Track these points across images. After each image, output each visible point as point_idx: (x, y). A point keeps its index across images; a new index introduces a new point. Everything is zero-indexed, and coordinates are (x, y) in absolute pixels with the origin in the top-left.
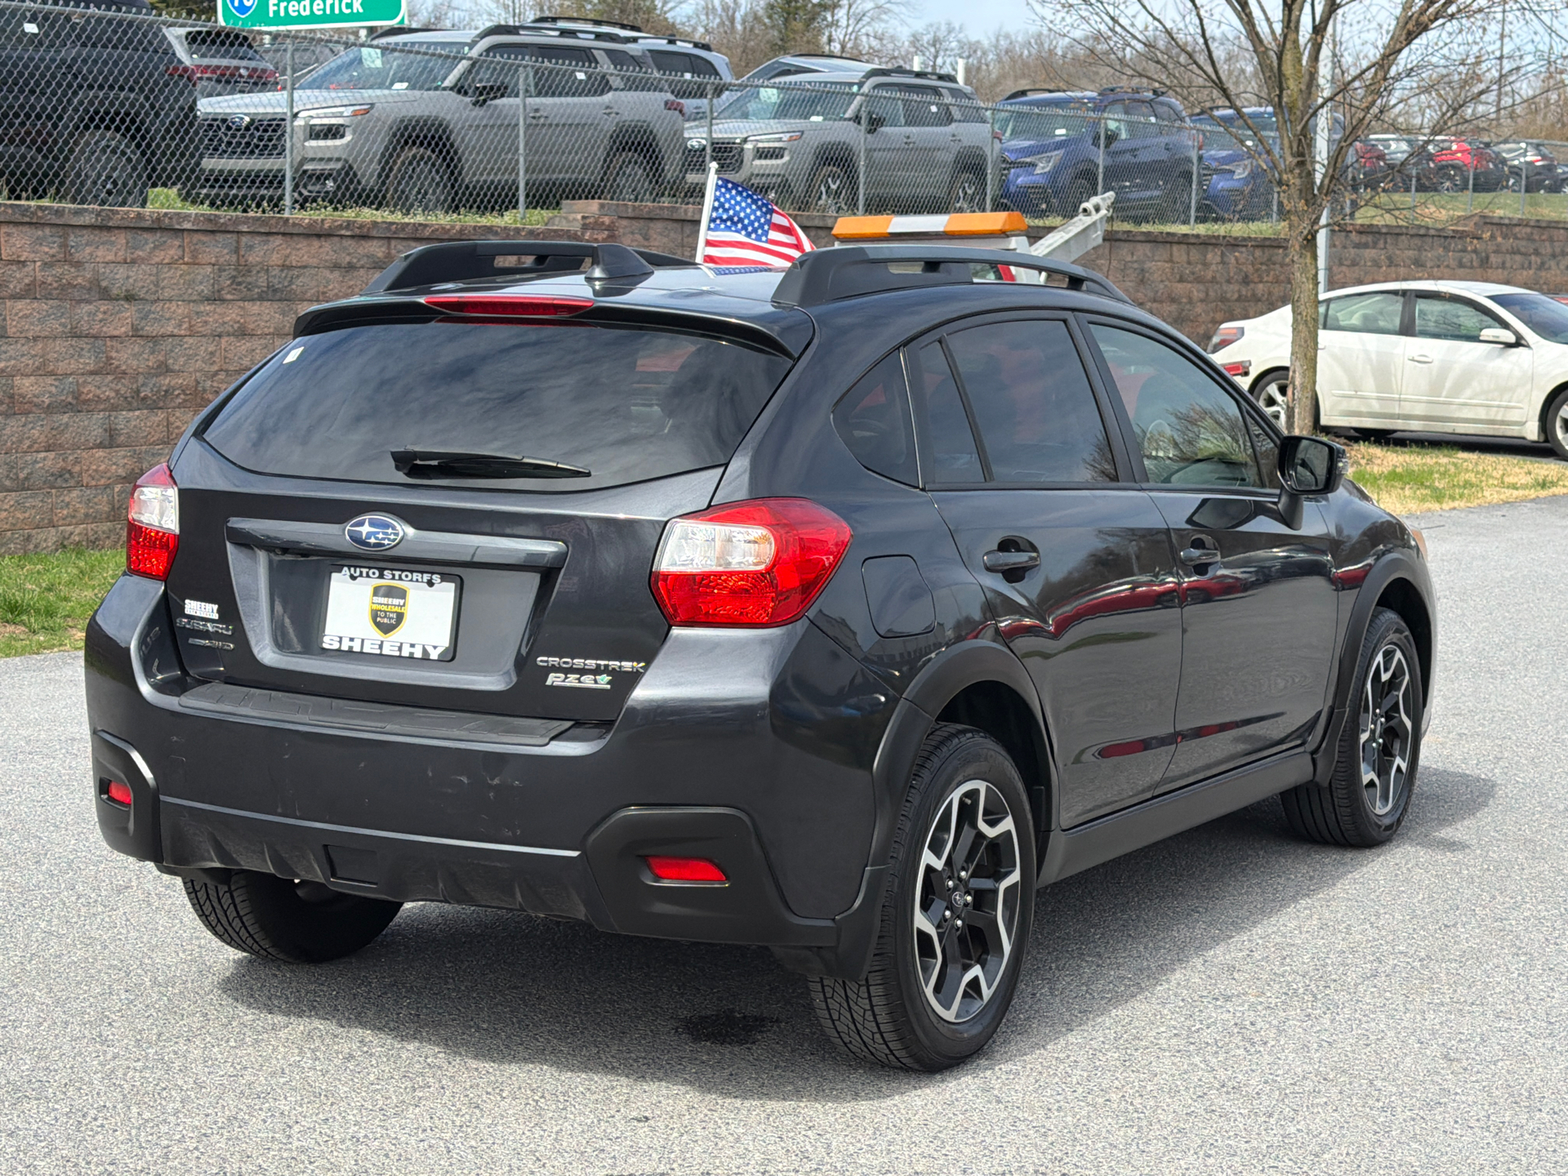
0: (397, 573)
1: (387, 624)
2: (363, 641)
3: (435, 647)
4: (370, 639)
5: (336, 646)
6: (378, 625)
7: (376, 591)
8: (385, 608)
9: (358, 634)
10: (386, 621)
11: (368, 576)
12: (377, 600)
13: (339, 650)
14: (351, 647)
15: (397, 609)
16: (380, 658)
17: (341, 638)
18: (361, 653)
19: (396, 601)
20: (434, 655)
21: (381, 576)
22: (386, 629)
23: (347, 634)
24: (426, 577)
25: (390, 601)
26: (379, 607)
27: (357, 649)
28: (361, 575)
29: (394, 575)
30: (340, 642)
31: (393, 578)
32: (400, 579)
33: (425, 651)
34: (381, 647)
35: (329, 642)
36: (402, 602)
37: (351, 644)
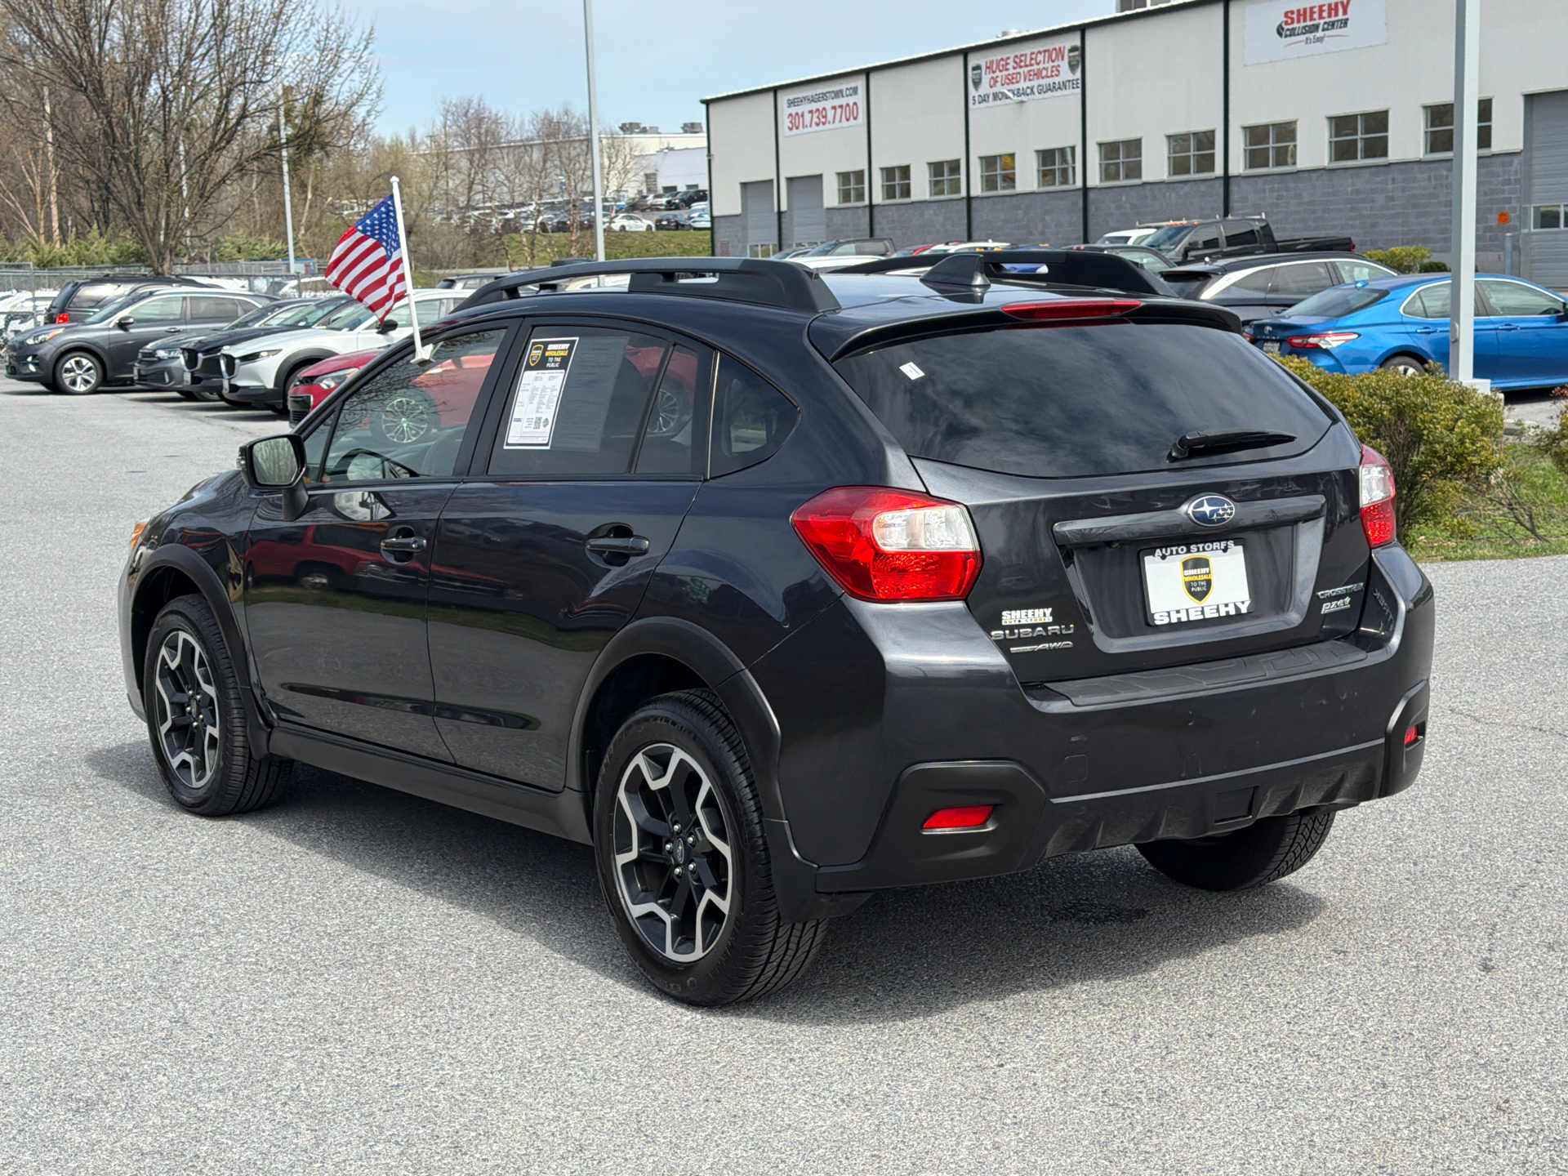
0: (1201, 546)
1: (1199, 591)
2: (1187, 610)
3: (1243, 603)
4: (1193, 609)
5: (1166, 621)
6: (1194, 594)
7: (1185, 565)
8: (1196, 578)
9: (1182, 606)
10: (1199, 589)
11: (1177, 553)
12: (1187, 572)
13: (1170, 624)
14: (1179, 619)
15: (1206, 577)
16: (1205, 623)
17: (1169, 613)
18: (1189, 622)
19: (1204, 570)
20: (1244, 610)
21: (1189, 551)
22: (1200, 596)
23: (1172, 608)
24: (1223, 544)
25: (1199, 571)
26: (1191, 579)
27: (1184, 619)
28: (1171, 554)
29: (1198, 548)
30: (1169, 616)
31: (1198, 551)
32: (1204, 550)
33: (1237, 608)
34: (1203, 612)
35: (1160, 619)
36: (1207, 570)
37: (1179, 615)
